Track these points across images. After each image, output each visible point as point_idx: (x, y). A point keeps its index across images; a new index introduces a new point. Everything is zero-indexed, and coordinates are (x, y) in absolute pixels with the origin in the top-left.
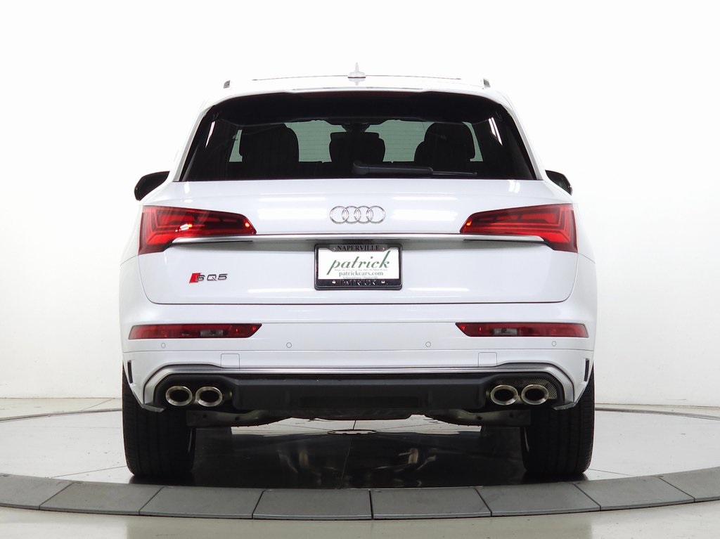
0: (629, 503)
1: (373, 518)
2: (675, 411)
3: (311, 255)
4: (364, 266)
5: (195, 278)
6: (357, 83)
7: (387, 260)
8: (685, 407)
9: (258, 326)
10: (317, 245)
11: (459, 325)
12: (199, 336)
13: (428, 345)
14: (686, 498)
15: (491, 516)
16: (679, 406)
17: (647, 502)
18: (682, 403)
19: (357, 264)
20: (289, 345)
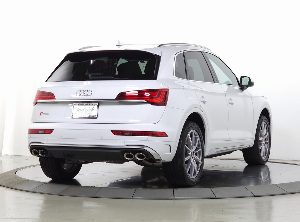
0: (265, 194)
1: (174, 199)
2: (283, 162)
6: (119, 47)
7: (93, 109)
8: (286, 160)
9: (53, 130)
10: (74, 103)
11: (112, 131)
12: (38, 133)
13: (101, 138)
14: (285, 192)
15: (216, 198)
16: (284, 160)
17: (271, 194)
18: (286, 159)
19: (85, 110)
20: (61, 136)
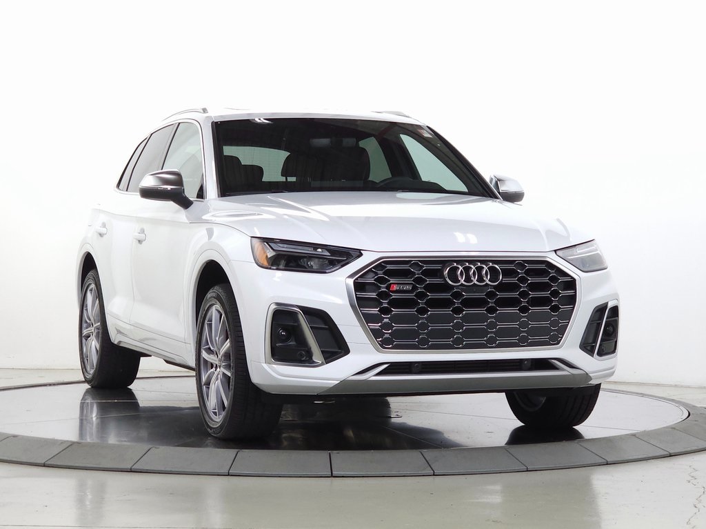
1: (332, 476)
14: (601, 461)
15: (434, 475)
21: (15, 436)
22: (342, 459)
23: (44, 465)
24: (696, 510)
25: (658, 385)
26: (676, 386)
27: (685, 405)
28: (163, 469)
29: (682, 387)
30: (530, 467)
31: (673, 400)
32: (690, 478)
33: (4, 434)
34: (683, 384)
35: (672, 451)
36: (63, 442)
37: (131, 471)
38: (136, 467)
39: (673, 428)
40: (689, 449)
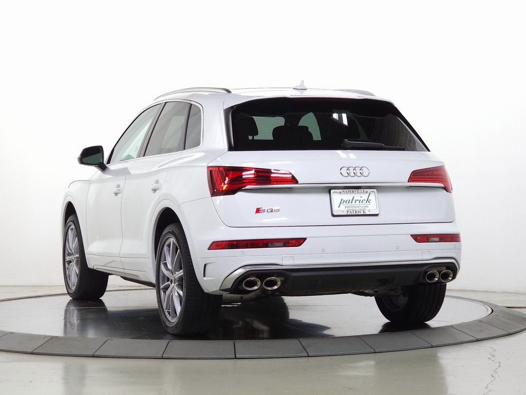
3: (327, 196)
4: (357, 202)
5: (258, 211)
7: (369, 198)
9: (305, 239)
10: (329, 190)
12: (267, 247)
19: (354, 201)
20: (323, 250)
21: (11, 333)
22: (243, 346)
23: (32, 353)
24: (493, 379)
25: (473, 291)
26: (486, 291)
27: (490, 305)
28: (116, 355)
29: (490, 292)
30: (377, 350)
31: (482, 302)
32: (490, 356)
33: (3, 332)
34: (490, 290)
35: (478, 338)
36: (45, 337)
37: (93, 356)
38: (97, 353)
39: (480, 321)
40: (491, 336)
